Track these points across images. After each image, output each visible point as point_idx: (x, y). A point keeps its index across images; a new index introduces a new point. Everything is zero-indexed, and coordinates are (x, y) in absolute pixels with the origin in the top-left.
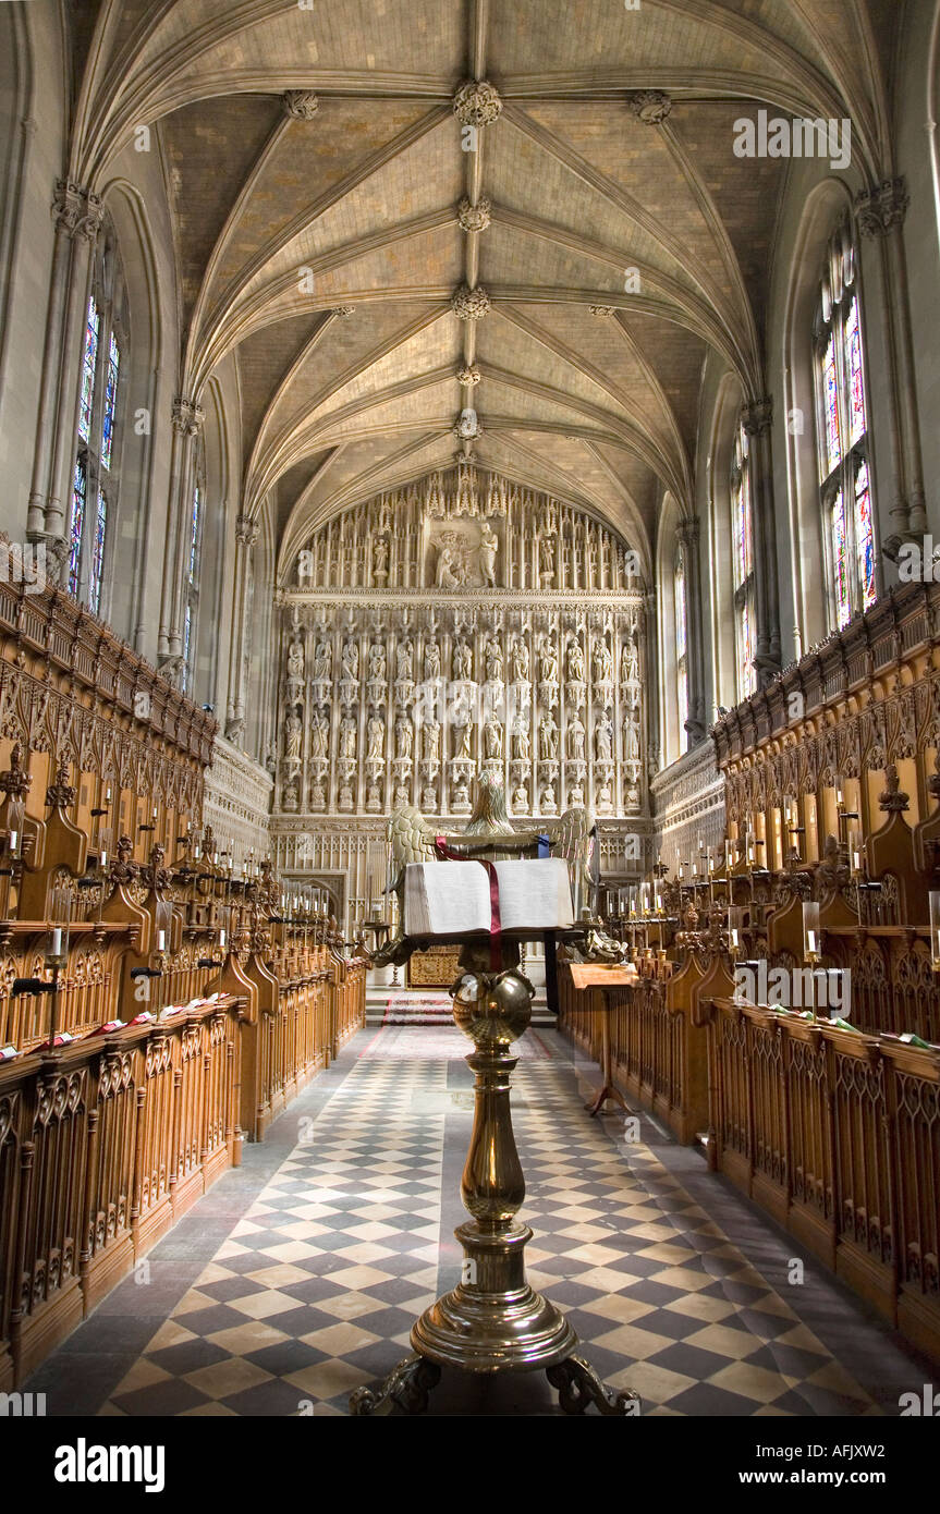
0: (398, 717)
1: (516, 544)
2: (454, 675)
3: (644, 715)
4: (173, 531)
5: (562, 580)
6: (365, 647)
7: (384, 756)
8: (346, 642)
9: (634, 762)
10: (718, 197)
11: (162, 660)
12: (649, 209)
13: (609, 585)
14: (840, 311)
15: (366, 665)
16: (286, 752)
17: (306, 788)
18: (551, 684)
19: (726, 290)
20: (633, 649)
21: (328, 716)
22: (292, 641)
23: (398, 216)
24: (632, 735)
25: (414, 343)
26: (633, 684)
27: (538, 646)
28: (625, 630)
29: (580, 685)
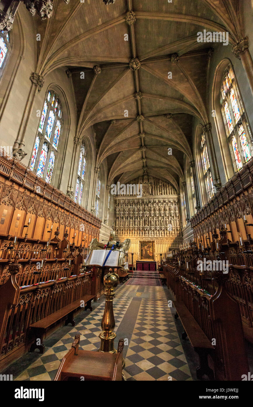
0: (135, 219)
1: (155, 187)
2: (145, 211)
3: (179, 217)
4: (94, 189)
5: (163, 193)
6: (129, 206)
7: (133, 226)
8: (126, 205)
9: (178, 226)
10: (182, 128)
12: (170, 131)
13: (172, 194)
15: (129, 210)
16: (116, 225)
17: (119, 232)
18: (162, 212)
19: (185, 143)
20: (177, 205)
21: (123, 219)
22: (117, 206)
23: (130, 136)
24: (178, 221)
25: (134, 155)
26: (177, 212)
27: (159, 205)
28: (175, 202)
29: (167, 212)
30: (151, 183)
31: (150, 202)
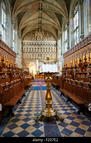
0: (33, 53)
1: (44, 36)
2: (39, 49)
3: (56, 53)
5: (49, 40)
6: (30, 46)
7: (32, 57)
11: (11, 47)
12: (58, 1)
13: (53, 40)
14: (76, 13)
16: (23, 56)
17: (25, 60)
18: (48, 50)
19: (65, 10)
20: (55, 47)
21: (27, 53)
22: (23, 45)
24: (55, 55)
25: (35, 15)
26: (55, 50)
27: (47, 46)
28: (55, 45)
29: (50, 50)
30: (42, 34)
31: (42, 44)
